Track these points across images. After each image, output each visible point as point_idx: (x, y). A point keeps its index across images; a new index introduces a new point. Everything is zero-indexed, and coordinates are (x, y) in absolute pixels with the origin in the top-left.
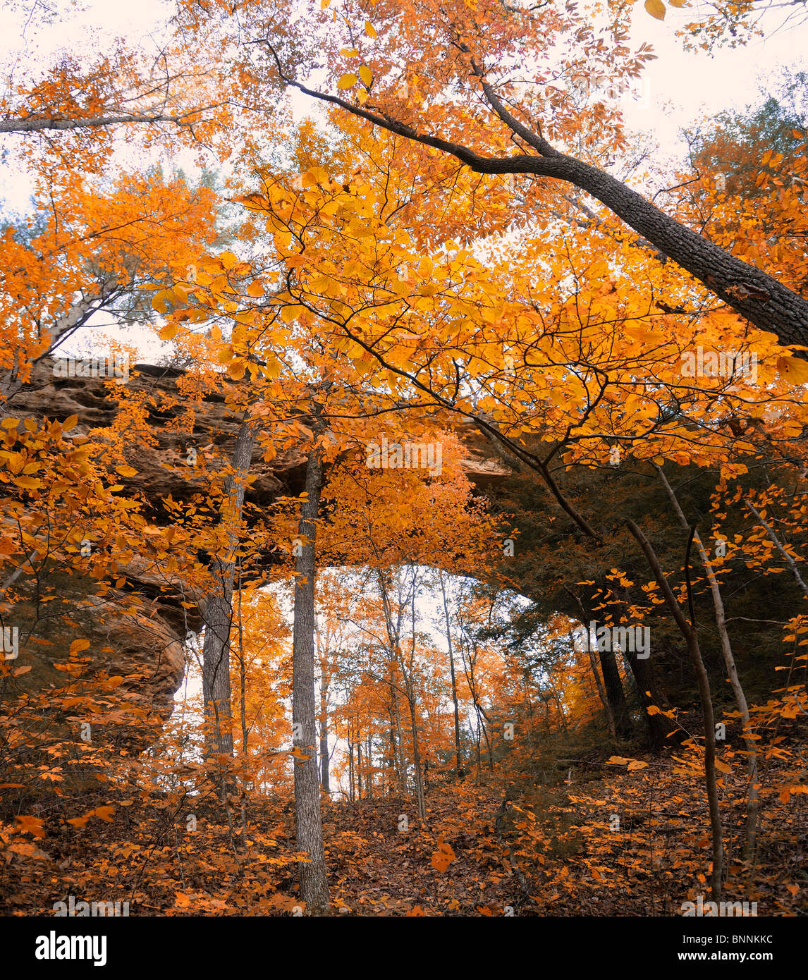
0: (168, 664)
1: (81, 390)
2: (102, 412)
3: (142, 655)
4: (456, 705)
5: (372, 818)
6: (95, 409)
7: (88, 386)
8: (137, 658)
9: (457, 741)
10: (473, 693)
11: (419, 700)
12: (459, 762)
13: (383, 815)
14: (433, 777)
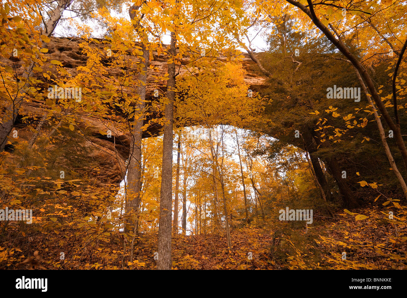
0: (118, 170)
1: (71, 52)
2: (82, 62)
3: (107, 166)
4: (244, 187)
5: (204, 246)
6: (79, 61)
7: (73, 50)
8: (106, 167)
9: (246, 204)
10: (252, 181)
11: (227, 185)
12: (247, 215)
13: (209, 244)
14: (235, 222)
